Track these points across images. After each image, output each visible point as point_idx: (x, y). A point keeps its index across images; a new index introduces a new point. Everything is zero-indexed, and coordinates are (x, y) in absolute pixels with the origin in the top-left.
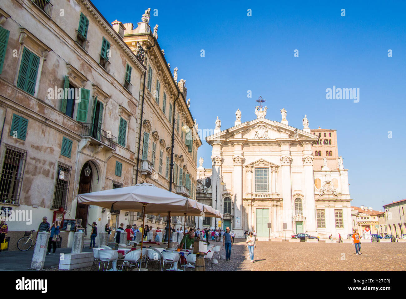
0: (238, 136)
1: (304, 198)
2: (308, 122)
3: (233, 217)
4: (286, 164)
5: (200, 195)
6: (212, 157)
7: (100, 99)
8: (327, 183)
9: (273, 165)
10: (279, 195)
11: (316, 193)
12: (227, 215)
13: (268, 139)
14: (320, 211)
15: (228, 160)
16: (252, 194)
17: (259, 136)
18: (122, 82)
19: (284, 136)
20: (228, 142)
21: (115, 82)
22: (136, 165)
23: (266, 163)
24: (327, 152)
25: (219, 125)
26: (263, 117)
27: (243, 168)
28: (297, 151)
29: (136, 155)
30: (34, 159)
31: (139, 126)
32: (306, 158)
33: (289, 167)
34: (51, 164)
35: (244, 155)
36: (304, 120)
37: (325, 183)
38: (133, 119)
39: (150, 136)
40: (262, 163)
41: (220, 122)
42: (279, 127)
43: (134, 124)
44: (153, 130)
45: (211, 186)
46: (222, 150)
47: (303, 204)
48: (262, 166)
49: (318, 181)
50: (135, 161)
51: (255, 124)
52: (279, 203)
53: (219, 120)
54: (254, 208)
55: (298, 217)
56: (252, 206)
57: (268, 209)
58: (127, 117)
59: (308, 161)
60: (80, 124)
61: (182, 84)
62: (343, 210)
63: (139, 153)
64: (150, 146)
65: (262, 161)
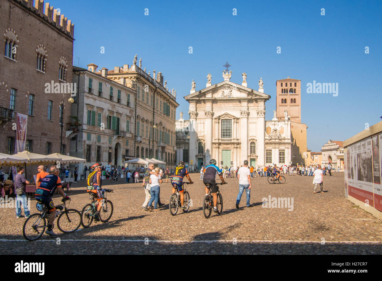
0: (209, 96)
1: (257, 141)
2: (263, 84)
3: (205, 156)
4: (244, 116)
5: (181, 141)
6: (189, 112)
7: (119, 117)
8: (275, 131)
9: (235, 118)
10: (239, 140)
11: (266, 138)
12: (201, 155)
13: (231, 98)
14: (269, 151)
15: (201, 114)
16: (219, 140)
17: (225, 95)
18: (126, 104)
19: (244, 95)
20: (202, 100)
21: (124, 106)
22: (134, 139)
23: (231, 116)
24: (292, 99)
25: (194, 86)
26: (228, 80)
27: (212, 119)
28: (253, 106)
29: (134, 135)
30: (103, 147)
31: (135, 119)
32: (260, 112)
33: (246, 119)
34: (107, 147)
35: (213, 109)
36: (259, 82)
37: (273, 130)
38: (132, 118)
39: (141, 122)
40: (226, 116)
41: (195, 83)
42: (239, 88)
43: (133, 120)
44: (141, 118)
45: (188, 134)
46: (196, 106)
47: (256, 146)
48: (226, 118)
49: (269, 129)
50: (134, 137)
51: (221, 85)
52: (238, 146)
53: (194, 83)
54: (221, 150)
55: (252, 156)
56: (219, 148)
57: (231, 150)
58: (129, 118)
59: (260, 114)
60: (113, 130)
61: (160, 76)
62: (285, 150)
63: (135, 133)
64: (141, 127)
65: (227, 115)
